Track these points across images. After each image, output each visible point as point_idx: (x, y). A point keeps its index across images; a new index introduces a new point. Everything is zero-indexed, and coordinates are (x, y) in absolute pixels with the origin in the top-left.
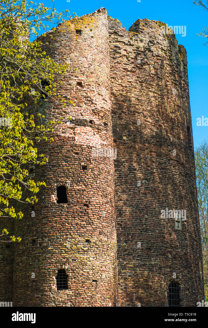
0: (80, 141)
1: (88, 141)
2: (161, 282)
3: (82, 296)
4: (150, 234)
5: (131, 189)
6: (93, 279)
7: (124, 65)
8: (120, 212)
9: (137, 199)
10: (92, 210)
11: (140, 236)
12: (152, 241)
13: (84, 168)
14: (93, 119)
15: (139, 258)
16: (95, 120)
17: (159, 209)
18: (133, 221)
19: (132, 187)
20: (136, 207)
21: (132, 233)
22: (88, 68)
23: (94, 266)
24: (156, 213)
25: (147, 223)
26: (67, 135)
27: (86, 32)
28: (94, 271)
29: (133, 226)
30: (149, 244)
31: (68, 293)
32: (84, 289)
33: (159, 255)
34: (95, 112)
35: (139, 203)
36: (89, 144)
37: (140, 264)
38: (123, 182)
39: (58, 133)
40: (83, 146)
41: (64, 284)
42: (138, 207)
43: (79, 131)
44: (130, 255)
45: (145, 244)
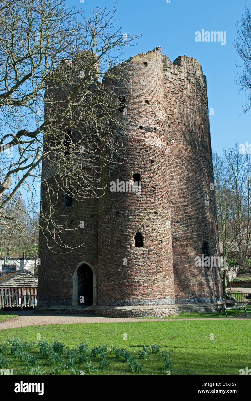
0: (149, 142)
1: (153, 142)
2: (198, 242)
3: (153, 251)
4: (191, 208)
5: (178, 177)
6: (160, 239)
7: (171, 89)
8: (171, 193)
9: (182, 184)
10: (158, 191)
11: (184, 209)
12: (192, 213)
13: (152, 161)
14: (156, 127)
15: (184, 225)
16: (157, 127)
17: (196, 191)
18: (180, 199)
19: (178, 176)
20: (181, 190)
21: (179, 207)
22: (153, 90)
23: (160, 231)
24: (194, 194)
25: (189, 201)
26: (140, 138)
27: (150, 64)
28: (160, 234)
29: (180, 203)
30: (190, 215)
31: (144, 249)
32: (154, 246)
33: (197, 223)
34: (157, 122)
35: (183, 187)
36: (155, 144)
37: (185, 229)
38: (173, 172)
39: (133, 136)
40: (151, 146)
41: (140, 243)
42: (182, 190)
43: (147, 136)
44: (178, 223)
45: (187, 215)
